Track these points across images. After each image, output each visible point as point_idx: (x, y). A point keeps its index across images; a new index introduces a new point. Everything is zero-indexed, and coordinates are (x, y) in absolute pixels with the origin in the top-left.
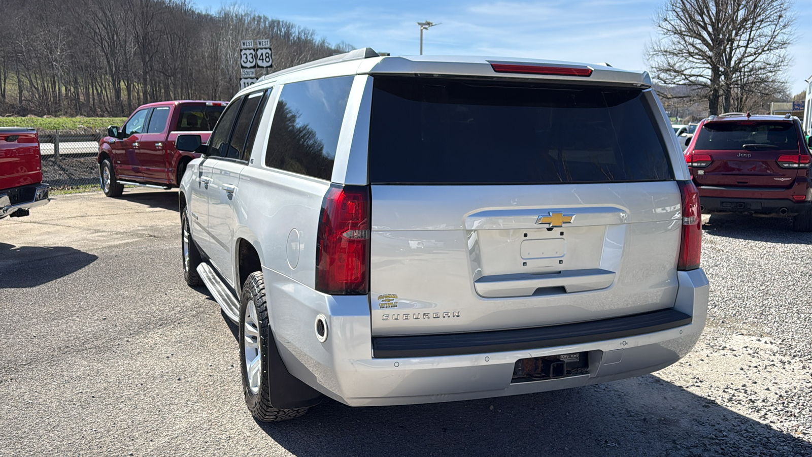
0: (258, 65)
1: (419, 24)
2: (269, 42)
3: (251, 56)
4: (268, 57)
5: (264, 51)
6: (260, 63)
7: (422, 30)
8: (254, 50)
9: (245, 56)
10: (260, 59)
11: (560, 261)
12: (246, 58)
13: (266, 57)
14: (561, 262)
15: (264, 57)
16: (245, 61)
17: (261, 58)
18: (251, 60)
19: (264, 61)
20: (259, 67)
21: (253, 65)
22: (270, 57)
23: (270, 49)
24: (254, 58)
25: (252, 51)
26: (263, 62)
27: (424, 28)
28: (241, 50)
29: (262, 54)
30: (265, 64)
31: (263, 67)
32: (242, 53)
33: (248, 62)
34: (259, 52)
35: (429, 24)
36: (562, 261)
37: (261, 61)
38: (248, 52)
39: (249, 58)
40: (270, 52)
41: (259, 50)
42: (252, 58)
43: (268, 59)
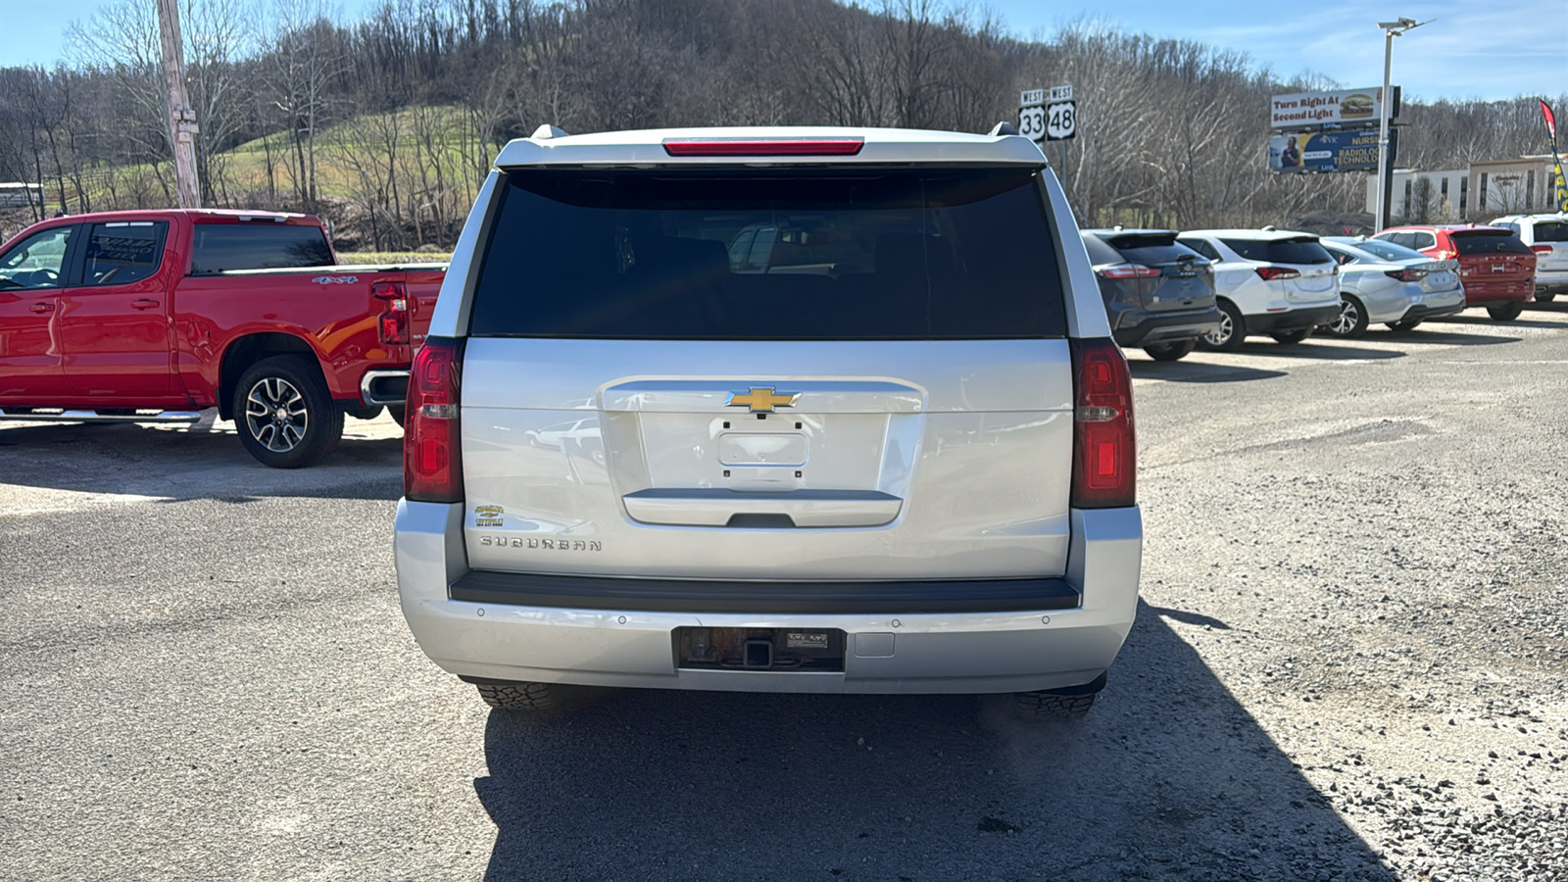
0: (1049, 135)
1: (1382, 25)
2: (1071, 91)
3: (1038, 118)
4: (1069, 119)
5: (1061, 109)
6: (1053, 131)
7: (1389, 38)
8: (1043, 107)
9: (1027, 120)
10: (1053, 124)
11: (796, 472)
12: (1029, 124)
13: (1065, 119)
14: (798, 474)
15: (1061, 119)
16: (1027, 129)
17: (1056, 122)
18: (1037, 128)
19: (1061, 127)
20: (1050, 138)
21: (1039, 136)
22: (1072, 118)
23: (1073, 103)
24: (1042, 122)
25: (1040, 111)
26: (1058, 128)
27: (1393, 33)
28: (1020, 110)
29: (1057, 115)
30: (1062, 133)
31: (1056, 139)
32: (1022, 116)
33: (1032, 131)
34: (1052, 113)
35: (1405, 23)
36: (800, 472)
37: (1055, 127)
38: (1032, 112)
39: (1035, 124)
40: (1072, 109)
41: (1053, 107)
42: (1039, 122)
43: (1067, 123)
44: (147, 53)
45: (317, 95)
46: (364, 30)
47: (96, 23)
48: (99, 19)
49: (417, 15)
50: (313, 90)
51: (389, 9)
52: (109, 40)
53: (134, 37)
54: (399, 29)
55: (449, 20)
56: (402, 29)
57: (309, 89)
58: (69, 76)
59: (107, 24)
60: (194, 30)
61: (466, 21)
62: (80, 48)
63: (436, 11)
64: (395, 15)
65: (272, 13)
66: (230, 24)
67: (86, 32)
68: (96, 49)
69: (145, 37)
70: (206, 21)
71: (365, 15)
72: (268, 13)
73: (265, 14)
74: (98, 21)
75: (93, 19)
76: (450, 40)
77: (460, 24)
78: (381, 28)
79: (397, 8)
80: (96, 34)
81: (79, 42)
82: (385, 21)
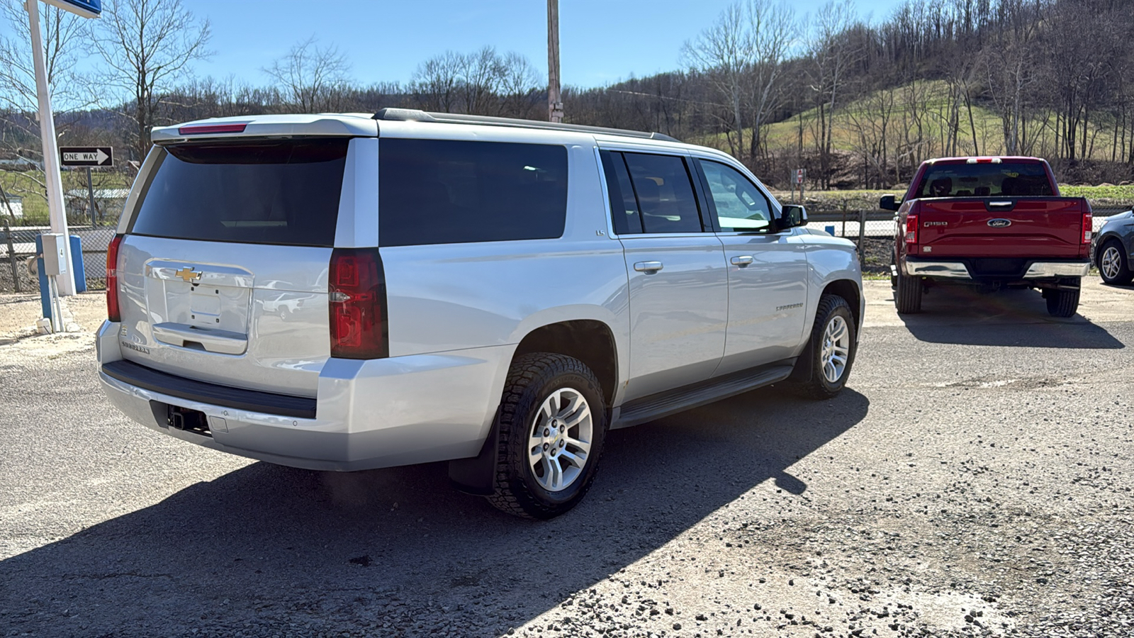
11: (217, 319)
44: (729, 58)
45: (840, 78)
46: (887, 29)
47: (700, 42)
48: (702, 38)
49: (927, 13)
50: (836, 75)
51: (907, 11)
52: (706, 51)
53: (722, 47)
54: (912, 25)
55: (951, 15)
56: (915, 25)
57: (834, 75)
58: (697, 76)
59: (706, 41)
60: (759, 39)
61: (964, 14)
62: (688, 58)
63: (941, 10)
64: (911, 16)
65: (814, 23)
66: (784, 33)
67: (693, 48)
68: (698, 58)
69: (728, 48)
70: (768, 32)
71: (889, 16)
72: (812, 23)
73: (810, 24)
74: (701, 40)
75: (698, 38)
76: (949, 32)
77: (959, 17)
78: (900, 26)
79: (912, 11)
80: (700, 48)
81: (689, 54)
82: (903, 20)
